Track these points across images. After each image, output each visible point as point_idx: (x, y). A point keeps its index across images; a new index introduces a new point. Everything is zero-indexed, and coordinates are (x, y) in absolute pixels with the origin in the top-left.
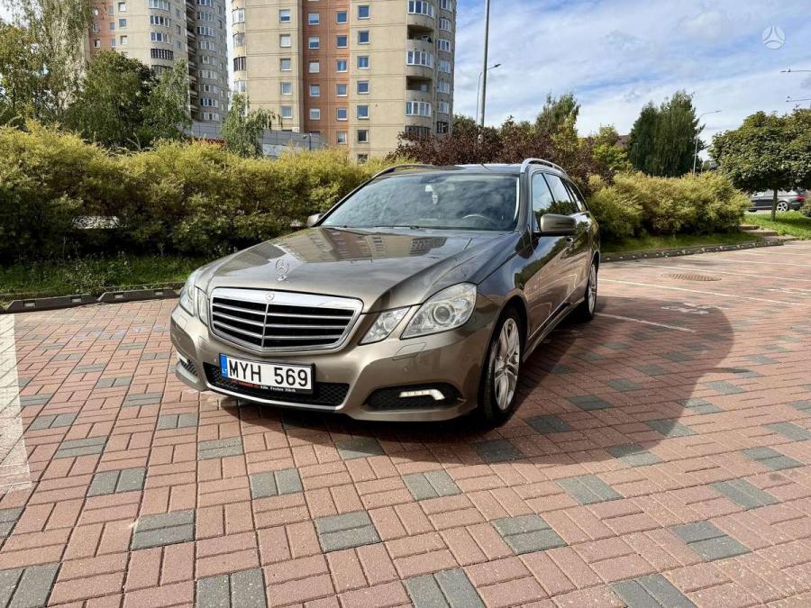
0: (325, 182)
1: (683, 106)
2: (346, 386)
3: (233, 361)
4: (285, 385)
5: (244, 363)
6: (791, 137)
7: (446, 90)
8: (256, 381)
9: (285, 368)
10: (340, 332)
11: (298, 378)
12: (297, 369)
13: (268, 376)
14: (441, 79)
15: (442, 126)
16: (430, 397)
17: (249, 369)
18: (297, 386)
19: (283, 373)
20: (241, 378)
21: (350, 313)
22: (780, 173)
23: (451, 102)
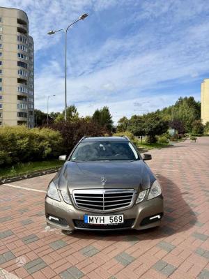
0: (22, 137)
1: (106, 110)
2: (134, 219)
3: (91, 217)
4: (114, 222)
5: (97, 217)
6: (144, 122)
7: (32, 100)
8: (102, 223)
9: (114, 216)
10: (130, 201)
11: (119, 219)
12: (118, 216)
13: (107, 220)
14: (30, 97)
15: (31, 113)
16: (157, 218)
17: (99, 219)
18: (118, 222)
19: (113, 218)
20: (95, 222)
21: (132, 194)
22: (142, 132)
23: (33, 105)
